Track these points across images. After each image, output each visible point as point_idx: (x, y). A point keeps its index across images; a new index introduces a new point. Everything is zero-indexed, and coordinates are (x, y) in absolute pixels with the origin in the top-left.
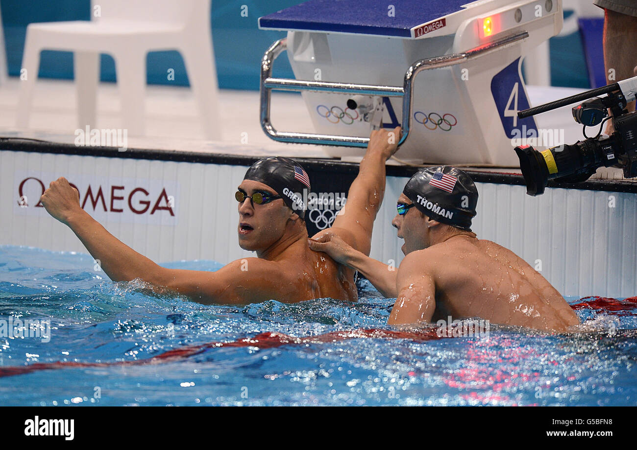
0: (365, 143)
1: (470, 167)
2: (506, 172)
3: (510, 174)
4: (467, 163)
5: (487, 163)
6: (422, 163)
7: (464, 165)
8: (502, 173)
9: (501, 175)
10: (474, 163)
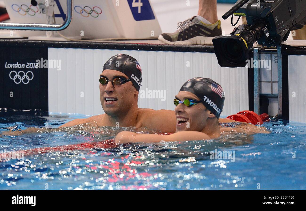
0: (43, 27)
1: (112, 40)
2: (135, 43)
3: (137, 44)
4: (109, 37)
5: (123, 37)
6: (81, 39)
7: (108, 39)
8: (132, 43)
9: (132, 44)
10: (113, 37)
